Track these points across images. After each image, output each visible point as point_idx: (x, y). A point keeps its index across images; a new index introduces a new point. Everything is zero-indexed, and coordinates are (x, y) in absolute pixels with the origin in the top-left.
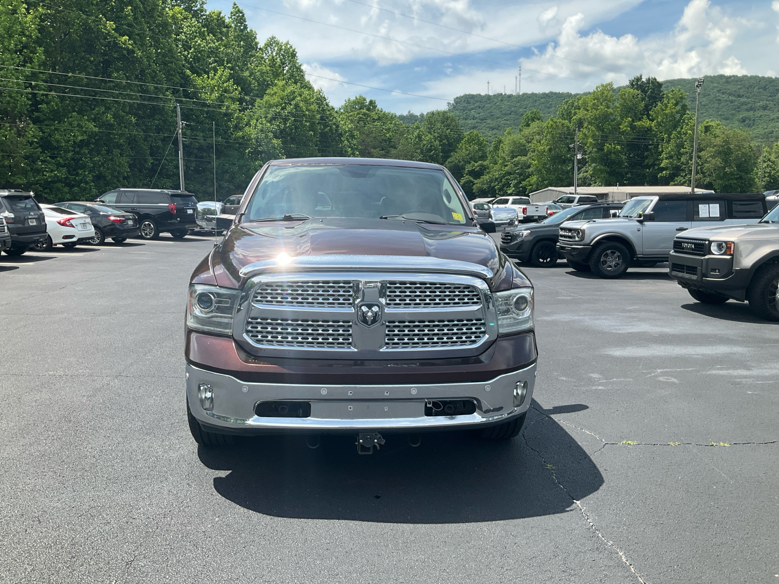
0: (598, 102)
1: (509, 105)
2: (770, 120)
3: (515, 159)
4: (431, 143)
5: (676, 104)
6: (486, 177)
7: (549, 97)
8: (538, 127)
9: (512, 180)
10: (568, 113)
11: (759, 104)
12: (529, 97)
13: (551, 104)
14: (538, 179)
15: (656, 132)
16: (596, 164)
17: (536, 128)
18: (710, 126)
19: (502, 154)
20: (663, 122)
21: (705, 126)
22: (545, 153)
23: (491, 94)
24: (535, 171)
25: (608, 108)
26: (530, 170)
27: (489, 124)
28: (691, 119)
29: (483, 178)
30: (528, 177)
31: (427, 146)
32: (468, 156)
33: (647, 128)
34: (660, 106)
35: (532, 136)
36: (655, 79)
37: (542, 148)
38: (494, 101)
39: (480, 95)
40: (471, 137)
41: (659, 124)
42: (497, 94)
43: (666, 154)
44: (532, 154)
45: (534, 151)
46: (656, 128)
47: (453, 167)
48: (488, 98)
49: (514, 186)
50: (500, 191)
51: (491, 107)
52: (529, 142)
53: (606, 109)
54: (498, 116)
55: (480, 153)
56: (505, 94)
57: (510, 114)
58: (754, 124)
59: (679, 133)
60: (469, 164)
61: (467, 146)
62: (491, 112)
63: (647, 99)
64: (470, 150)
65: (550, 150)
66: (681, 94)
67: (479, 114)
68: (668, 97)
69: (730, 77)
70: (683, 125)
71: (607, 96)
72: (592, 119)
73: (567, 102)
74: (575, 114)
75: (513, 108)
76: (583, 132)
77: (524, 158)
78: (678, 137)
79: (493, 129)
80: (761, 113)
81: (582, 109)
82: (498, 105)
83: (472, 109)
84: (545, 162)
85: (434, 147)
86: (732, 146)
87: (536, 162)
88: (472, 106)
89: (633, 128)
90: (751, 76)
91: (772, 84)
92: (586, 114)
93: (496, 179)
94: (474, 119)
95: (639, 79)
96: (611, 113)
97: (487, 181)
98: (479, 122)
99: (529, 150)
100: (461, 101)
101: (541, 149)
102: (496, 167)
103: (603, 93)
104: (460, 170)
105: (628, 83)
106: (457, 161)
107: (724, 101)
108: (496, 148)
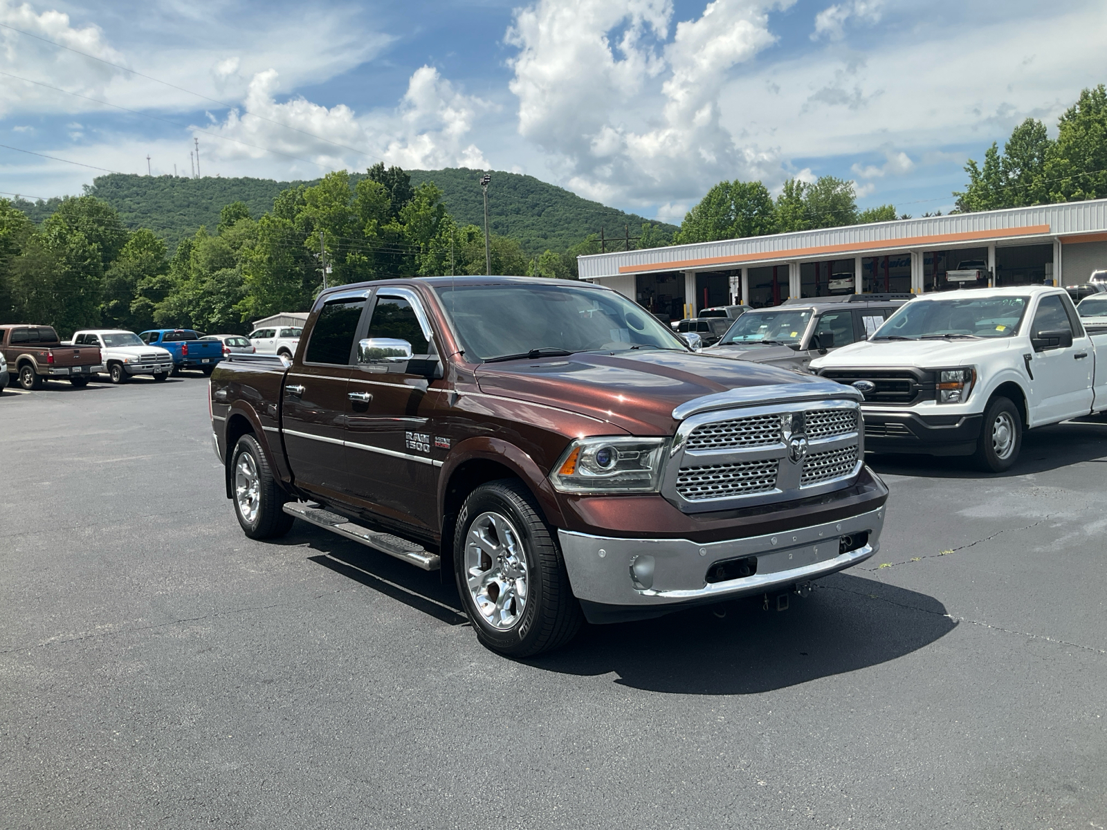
0: (330, 196)
1: (184, 193)
2: (524, 227)
3: (217, 273)
4: (84, 247)
5: (431, 204)
6: (173, 299)
7: (244, 184)
8: (247, 227)
9: (216, 303)
10: (288, 209)
11: (510, 207)
12: (215, 183)
13: (248, 195)
14: (256, 301)
15: (410, 239)
16: (336, 280)
17: (245, 229)
18: (474, 233)
19: (196, 265)
20: (416, 226)
21: (468, 233)
22: (263, 265)
23: (155, 175)
24: (250, 290)
25: (345, 204)
26: (243, 288)
27: (157, 220)
28: (450, 223)
29: (168, 300)
30: (241, 298)
31: (77, 252)
32: (138, 266)
33: (398, 234)
34: (411, 205)
35: (240, 239)
36: (400, 169)
37: (259, 257)
38: (160, 186)
39: (136, 176)
40: (140, 238)
41: (412, 229)
42: (164, 176)
43: (425, 267)
44: (244, 266)
45: (245, 262)
46: (409, 234)
47: (116, 283)
48: (150, 181)
49: (219, 313)
50: (197, 319)
51: (156, 194)
52: (236, 249)
53: (343, 206)
54: (169, 208)
55: (159, 264)
56: (177, 177)
57: (188, 206)
58: (508, 232)
59: (438, 241)
60: (143, 279)
61: (136, 252)
62: (156, 203)
63: (393, 196)
64: (141, 258)
65: (270, 260)
66: (435, 191)
67: (139, 204)
68: (419, 194)
69: (475, 171)
70: (442, 231)
71: (341, 189)
72: (325, 219)
73: (286, 193)
74: (299, 211)
75: (191, 198)
76: (314, 236)
77: (230, 271)
78: (437, 246)
79: (164, 228)
80: (513, 218)
81: (308, 205)
82: (166, 193)
83: (126, 196)
84: (264, 278)
85: (89, 252)
86: (502, 258)
87: (251, 277)
88: (126, 192)
89: (381, 233)
90: (498, 172)
91: (522, 183)
92: (316, 211)
93: (190, 302)
94: (130, 212)
95: (380, 168)
96: (350, 212)
97: (175, 304)
98: (139, 217)
99: (237, 259)
100: (107, 183)
101: (257, 259)
102: (188, 284)
103: (336, 184)
104: (128, 289)
105: (366, 172)
106: (122, 275)
107: (472, 201)
108: (185, 256)
